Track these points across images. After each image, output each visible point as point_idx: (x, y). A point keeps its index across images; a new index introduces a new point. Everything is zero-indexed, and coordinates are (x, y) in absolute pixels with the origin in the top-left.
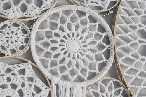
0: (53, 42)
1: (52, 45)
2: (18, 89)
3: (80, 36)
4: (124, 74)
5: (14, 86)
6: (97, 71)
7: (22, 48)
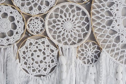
1: (57, 27)
2: (42, 52)
3: (72, 20)
4: (97, 38)
5: (40, 50)
6: (82, 38)
7: (41, 30)
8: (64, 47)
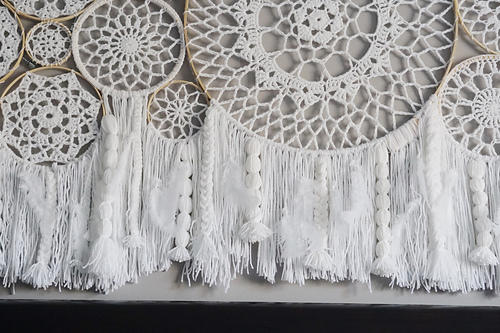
0: (102, 43)
1: (101, 47)
2: (60, 106)
3: (138, 32)
4: (200, 73)
5: (55, 102)
6: (163, 74)
7: (62, 55)
8: (116, 94)
